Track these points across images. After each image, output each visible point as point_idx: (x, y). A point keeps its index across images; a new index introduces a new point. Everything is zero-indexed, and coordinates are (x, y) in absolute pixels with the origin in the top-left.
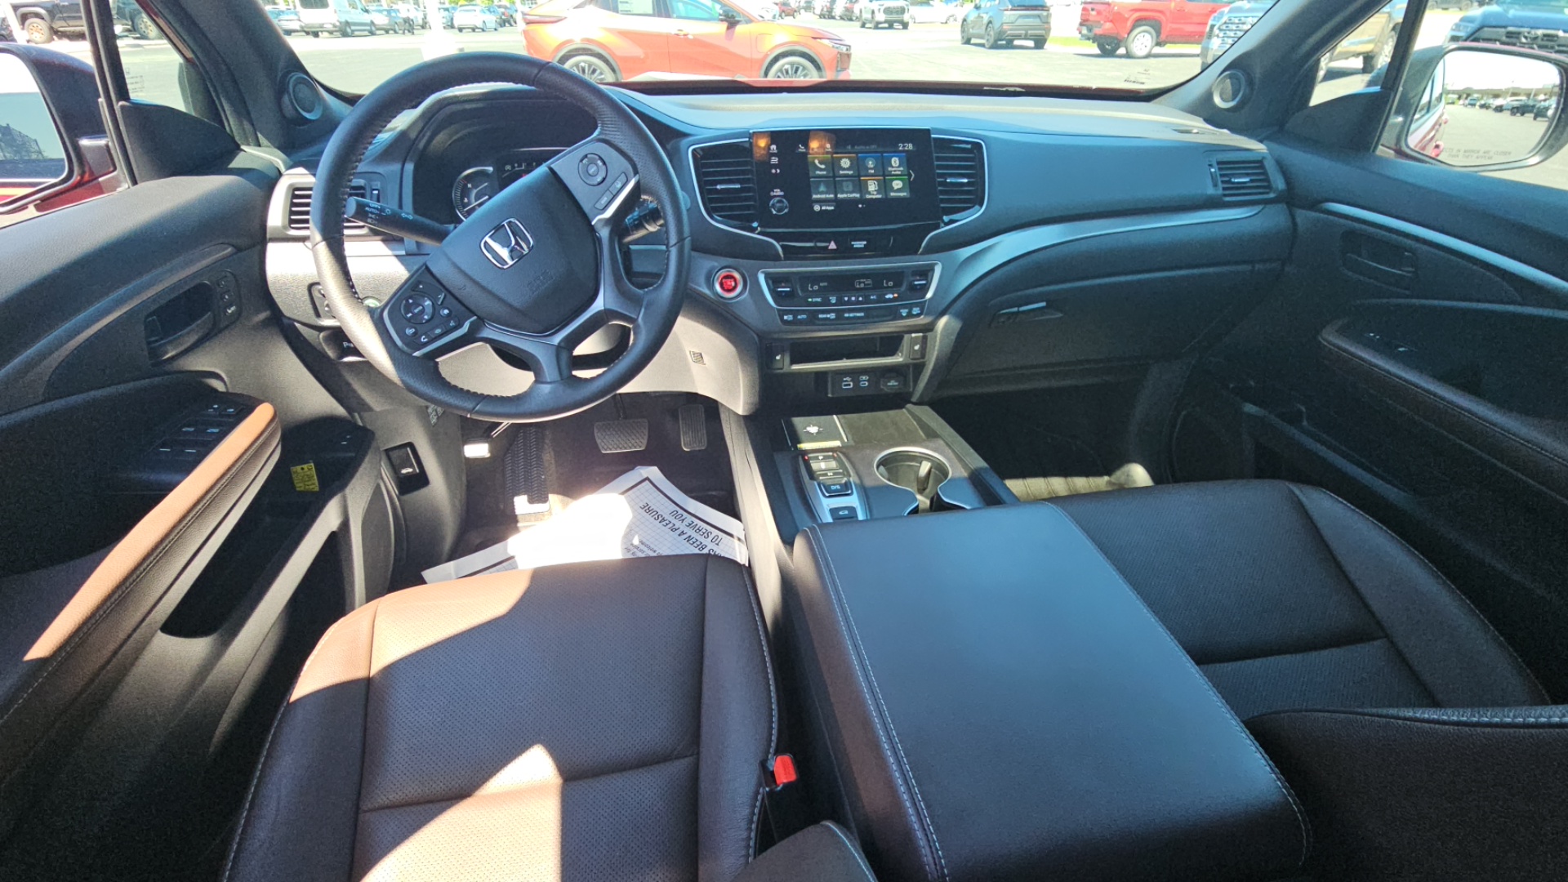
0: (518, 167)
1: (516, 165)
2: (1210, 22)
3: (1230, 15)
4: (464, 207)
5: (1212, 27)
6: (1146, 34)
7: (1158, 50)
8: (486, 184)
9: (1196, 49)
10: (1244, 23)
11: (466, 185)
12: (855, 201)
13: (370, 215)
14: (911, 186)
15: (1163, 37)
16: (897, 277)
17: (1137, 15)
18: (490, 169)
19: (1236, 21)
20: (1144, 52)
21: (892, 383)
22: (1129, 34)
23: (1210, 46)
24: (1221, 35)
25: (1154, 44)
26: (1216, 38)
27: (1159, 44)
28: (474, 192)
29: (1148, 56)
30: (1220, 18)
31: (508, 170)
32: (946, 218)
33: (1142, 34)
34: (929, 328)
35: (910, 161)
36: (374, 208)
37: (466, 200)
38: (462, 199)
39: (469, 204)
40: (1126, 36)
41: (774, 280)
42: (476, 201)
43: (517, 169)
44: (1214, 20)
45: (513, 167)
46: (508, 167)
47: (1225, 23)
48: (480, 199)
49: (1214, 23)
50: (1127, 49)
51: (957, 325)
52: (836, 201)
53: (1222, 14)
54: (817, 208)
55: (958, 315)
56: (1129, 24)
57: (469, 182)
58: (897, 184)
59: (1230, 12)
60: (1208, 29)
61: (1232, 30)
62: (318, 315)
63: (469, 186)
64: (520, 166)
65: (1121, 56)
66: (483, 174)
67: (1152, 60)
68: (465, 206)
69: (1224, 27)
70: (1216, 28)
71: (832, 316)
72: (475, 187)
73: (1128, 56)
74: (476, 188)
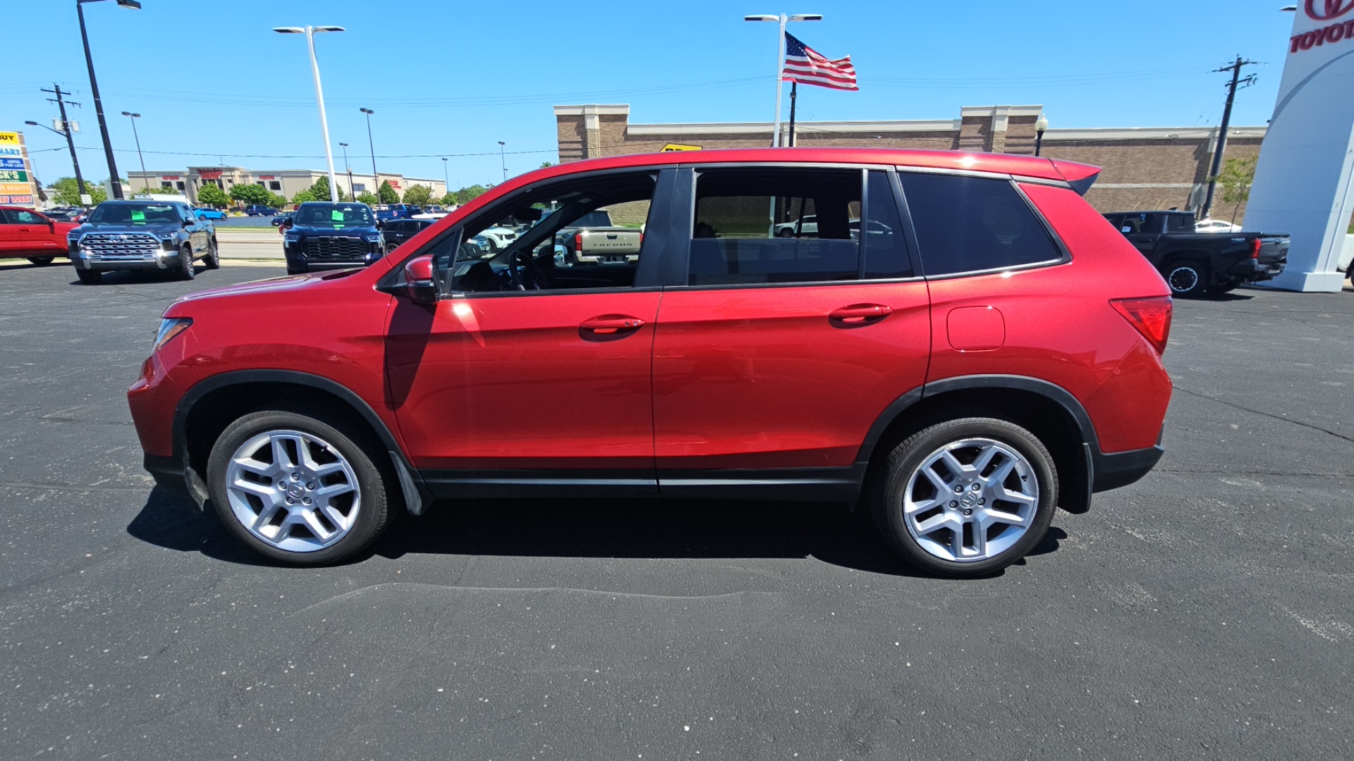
3: (90, 233)
10: (107, 239)
19: (99, 237)
23: (81, 258)
26: (84, 251)
47: (87, 239)
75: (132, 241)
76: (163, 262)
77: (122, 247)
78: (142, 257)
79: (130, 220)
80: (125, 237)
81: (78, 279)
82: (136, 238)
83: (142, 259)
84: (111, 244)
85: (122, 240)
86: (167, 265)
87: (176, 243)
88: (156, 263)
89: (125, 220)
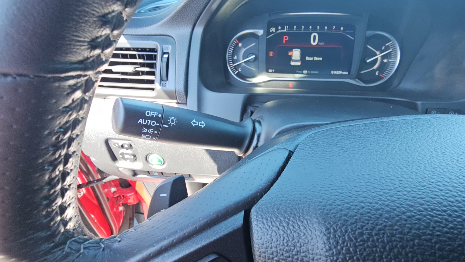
0: (281, 29)
1: (280, 28)
4: (233, 63)
8: (253, 44)
11: (237, 44)
13: (145, 130)
18: (260, 32)
28: (243, 50)
31: (273, 32)
36: (152, 118)
37: (235, 57)
38: (233, 56)
39: (237, 61)
42: (243, 59)
43: (280, 31)
45: (277, 29)
46: (273, 30)
48: (247, 57)
57: (240, 42)
62: (114, 158)
63: (240, 45)
64: (283, 28)
66: (254, 35)
68: (234, 61)
72: (244, 46)
74: (245, 48)
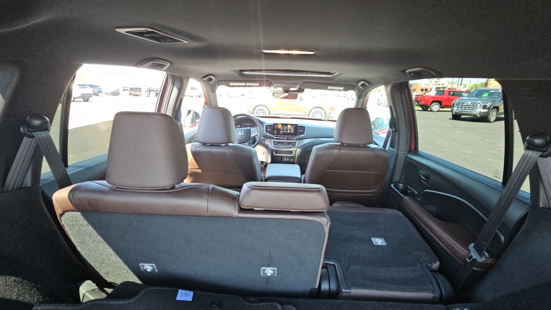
2: (453, 102)
3: (460, 101)
5: (454, 104)
6: (437, 105)
7: (441, 109)
9: (449, 109)
10: (464, 103)
12: (286, 133)
14: (294, 131)
15: (443, 105)
16: (291, 143)
17: (433, 100)
19: (461, 103)
20: (437, 110)
21: (292, 160)
22: (431, 105)
23: (454, 109)
24: (457, 106)
25: (440, 108)
26: (455, 107)
27: (441, 108)
29: (438, 111)
30: (456, 102)
32: (298, 136)
33: (435, 105)
34: (296, 151)
35: (294, 128)
40: (430, 105)
41: (274, 142)
44: (454, 102)
47: (458, 103)
49: (454, 103)
50: (430, 109)
51: (301, 151)
52: (283, 132)
53: (457, 100)
54: (281, 133)
55: (301, 149)
56: (431, 102)
58: (292, 131)
59: (459, 100)
60: (452, 104)
61: (460, 105)
65: (429, 111)
67: (439, 112)
69: (457, 104)
70: (455, 104)
71: (282, 147)
73: (431, 111)
75: (472, 105)
76: (480, 114)
77: (468, 107)
78: (472, 111)
79: (481, 96)
80: (470, 103)
81: (452, 118)
82: (474, 103)
83: (472, 112)
84: (464, 105)
85: (468, 104)
86: (481, 116)
87: (489, 107)
88: (476, 114)
89: (480, 96)
